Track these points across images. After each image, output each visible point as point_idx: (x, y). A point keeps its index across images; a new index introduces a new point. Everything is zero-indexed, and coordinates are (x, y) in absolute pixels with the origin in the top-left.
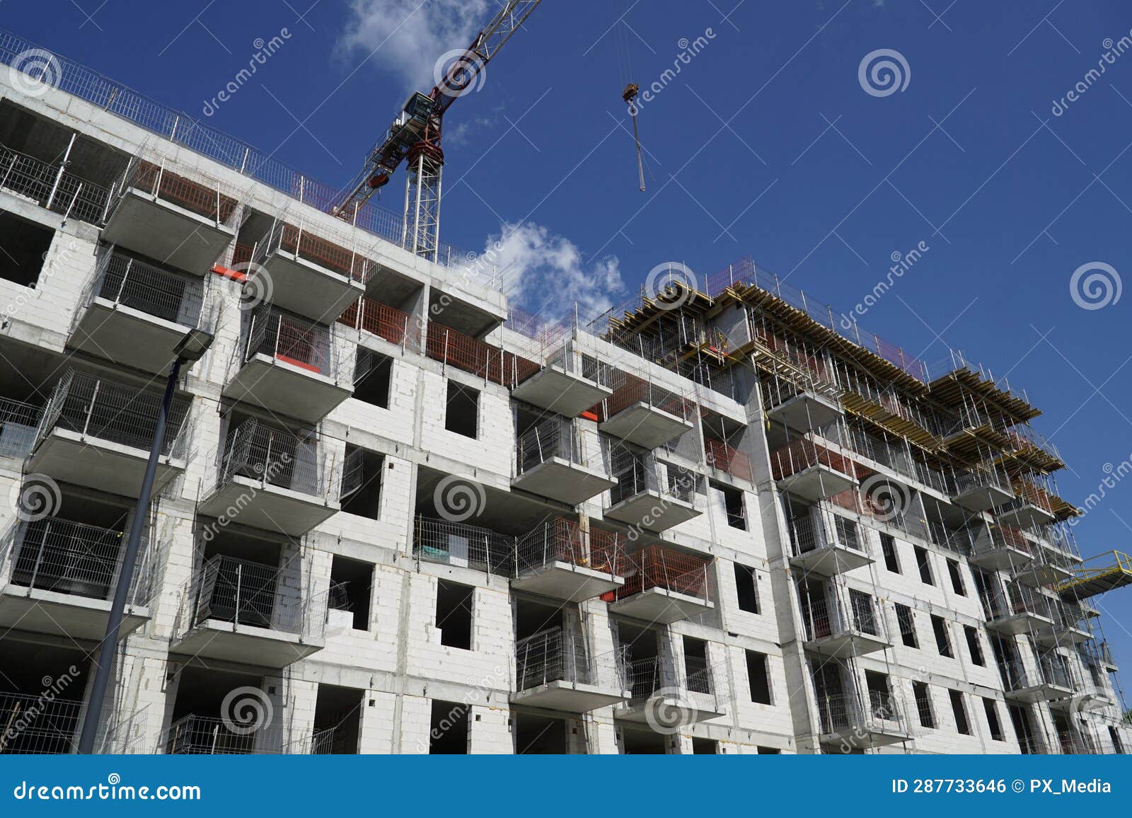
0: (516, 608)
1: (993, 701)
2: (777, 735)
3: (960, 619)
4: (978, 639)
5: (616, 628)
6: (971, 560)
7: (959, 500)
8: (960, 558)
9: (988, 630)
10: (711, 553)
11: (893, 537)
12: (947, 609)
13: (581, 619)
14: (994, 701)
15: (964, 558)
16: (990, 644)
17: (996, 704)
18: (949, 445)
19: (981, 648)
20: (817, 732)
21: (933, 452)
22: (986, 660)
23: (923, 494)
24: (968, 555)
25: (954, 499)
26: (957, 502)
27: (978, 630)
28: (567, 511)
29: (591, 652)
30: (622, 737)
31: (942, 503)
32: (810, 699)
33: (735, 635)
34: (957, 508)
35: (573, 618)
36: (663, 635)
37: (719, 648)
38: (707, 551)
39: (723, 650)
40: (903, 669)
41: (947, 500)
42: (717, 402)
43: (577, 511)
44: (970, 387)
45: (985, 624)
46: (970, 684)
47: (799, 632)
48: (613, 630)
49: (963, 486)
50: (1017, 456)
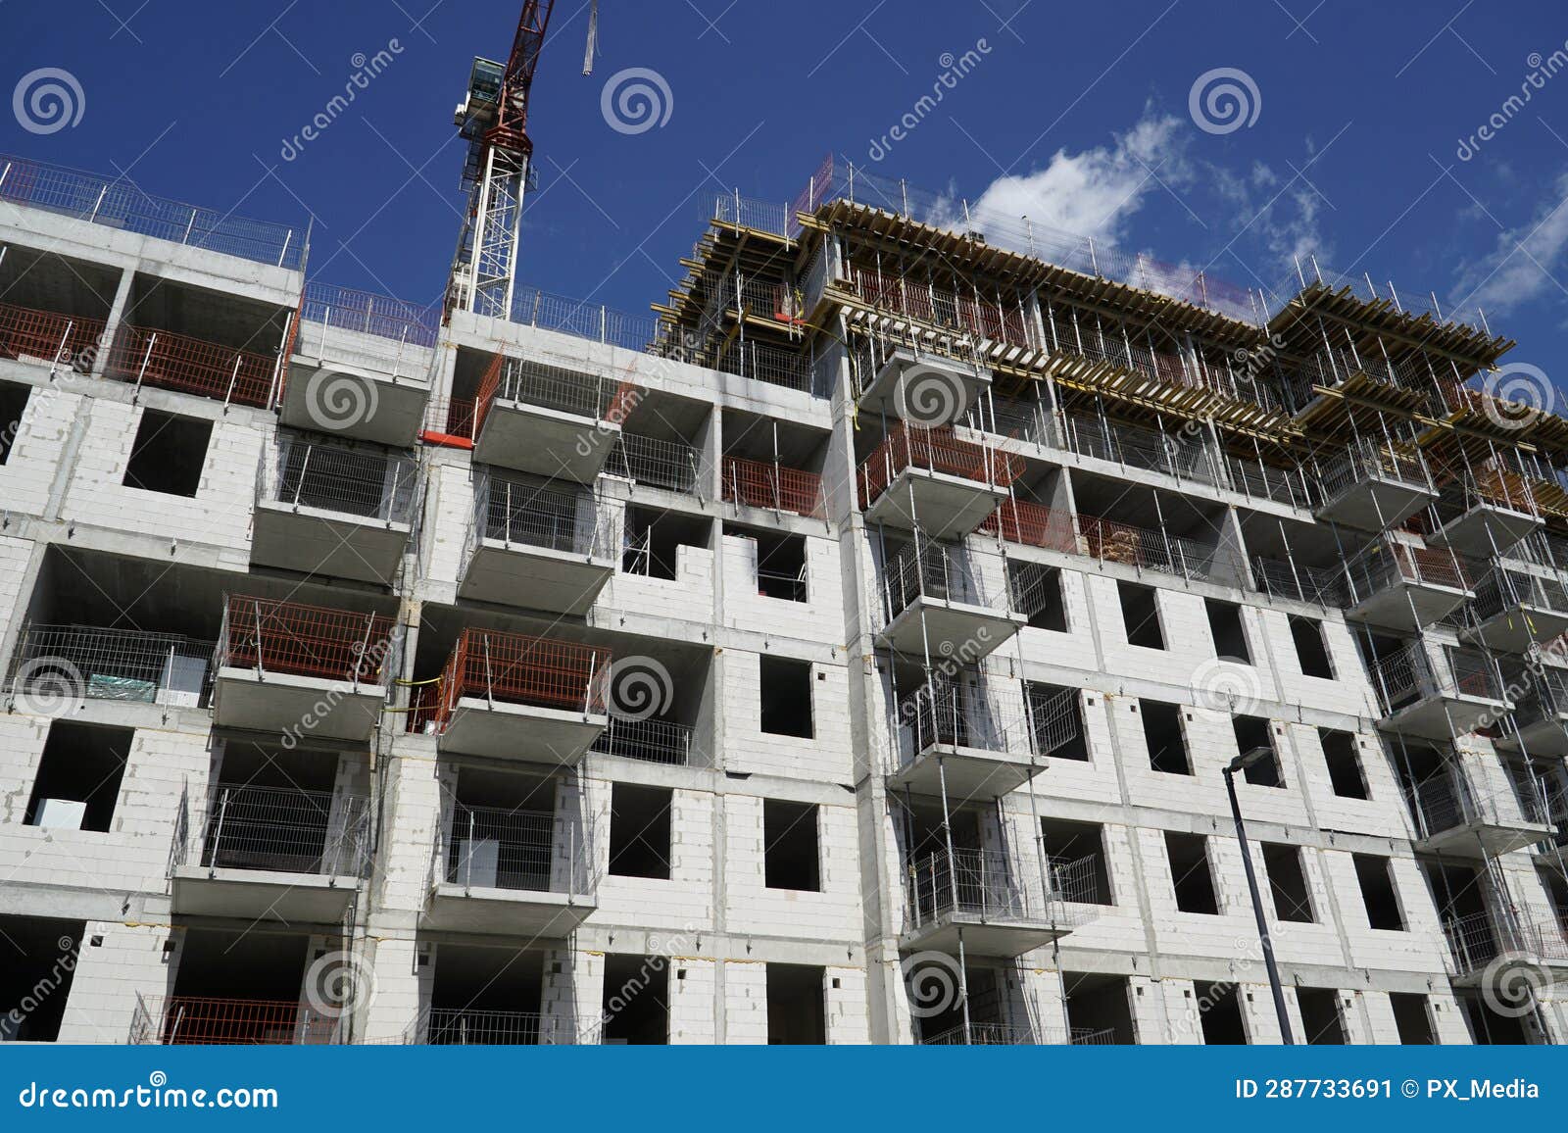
0: (221, 757)
1: (1383, 861)
2: (820, 941)
3: (1307, 717)
4: (1357, 751)
5: (454, 779)
6: (1350, 613)
7: (1329, 514)
8: (1325, 613)
9: (1383, 733)
10: (708, 642)
11: (1154, 589)
12: (1278, 703)
13: (373, 767)
14: (1387, 858)
15: (1337, 614)
16: (1388, 759)
17: (1391, 864)
18: (1308, 423)
19: (1362, 767)
20: (897, 929)
21: (1280, 439)
22: (1371, 785)
23: (1241, 510)
24: (1344, 604)
25: (1320, 512)
26: (1324, 518)
27: (1357, 736)
28: (376, 595)
29: (386, 820)
30: (432, 961)
31: (1293, 525)
32: (887, 875)
33: (744, 776)
34: (1326, 528)
35: (354, 767)
36: (566, 784)
37: (698, 800)
38: (700, 640)
39: (710, 802)
40: (1143, 813)
41: (1306, 517)
42: (768, 398)
43: (396, 593)
44: (1344, 315)
45: (1375, 724)
46: (1322, 830)
47: (880, 761)
48: (444, 782)
49: (1332, 488)
50: (1453, 424)
